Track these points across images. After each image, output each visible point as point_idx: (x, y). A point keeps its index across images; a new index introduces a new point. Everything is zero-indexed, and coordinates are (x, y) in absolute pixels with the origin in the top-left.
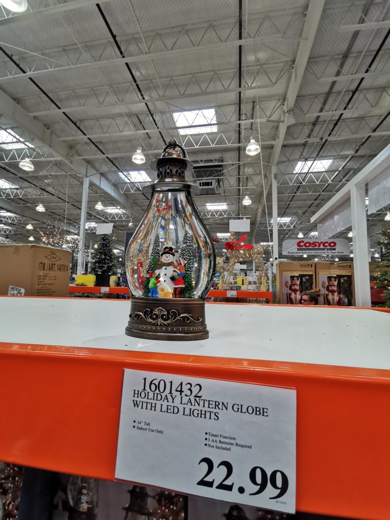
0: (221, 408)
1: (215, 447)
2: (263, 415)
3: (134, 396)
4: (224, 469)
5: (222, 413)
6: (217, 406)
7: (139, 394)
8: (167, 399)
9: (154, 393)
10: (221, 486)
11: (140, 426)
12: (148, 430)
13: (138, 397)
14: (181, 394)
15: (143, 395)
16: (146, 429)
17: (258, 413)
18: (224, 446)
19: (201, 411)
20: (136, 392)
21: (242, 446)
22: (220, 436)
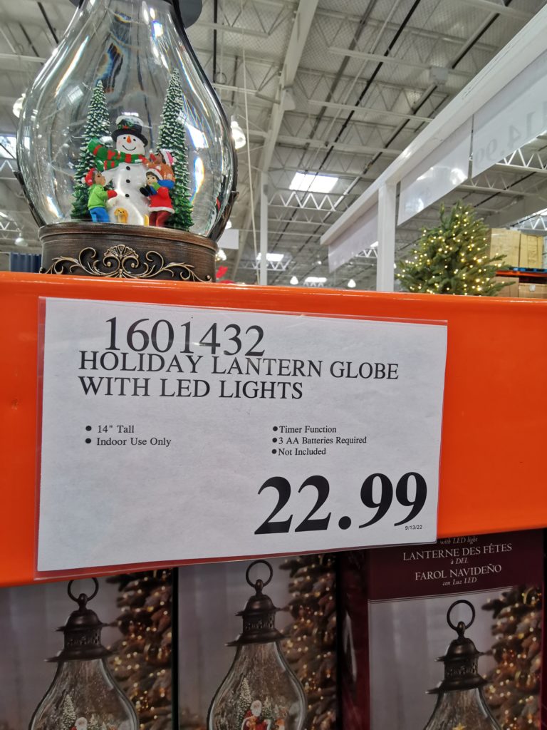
0: (306, 373)
1: (294, 452)
2: (389, 377)
3: (83, 367)
4: (313, 492)
5: (309, 384)
6: (298, 369)
7: (98, 360)
8: (178, 365)
9: (142, 355)
10: (307, 525)
11: (104, 436)
12: (128, 442)
13: (94, 368)
14: (213, 352)
15: (109, 361)
16: (124, 442)
17: (380, 374)
18: (312, 447)
19: (263, 383)
20: (89, 356)
21: (349, 442)
22: (304, 429)
